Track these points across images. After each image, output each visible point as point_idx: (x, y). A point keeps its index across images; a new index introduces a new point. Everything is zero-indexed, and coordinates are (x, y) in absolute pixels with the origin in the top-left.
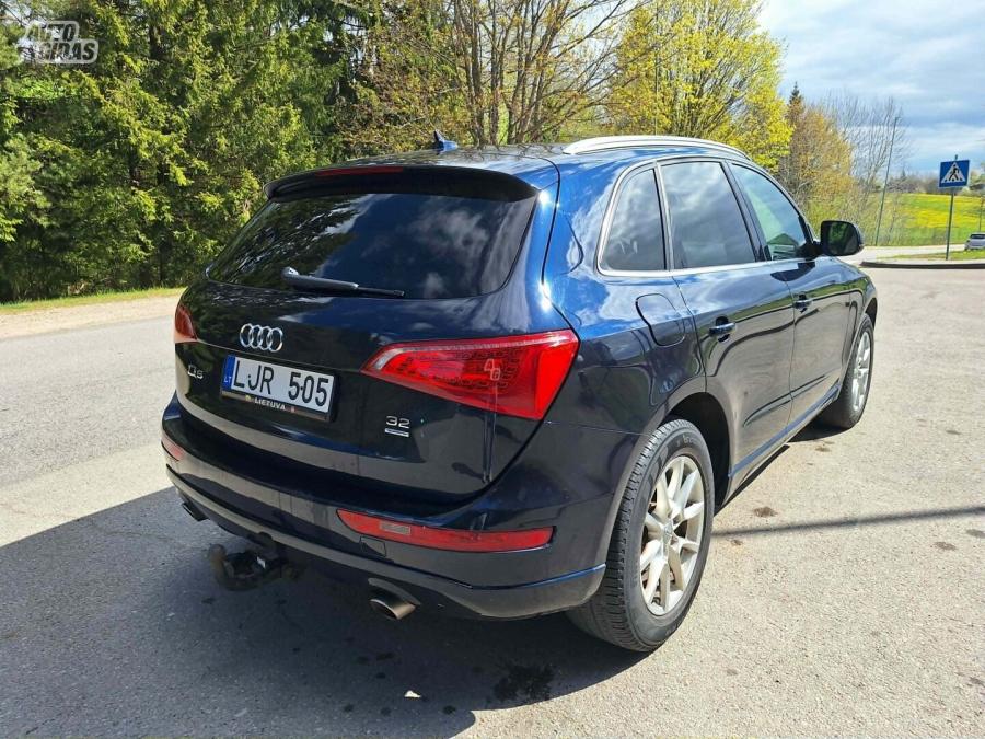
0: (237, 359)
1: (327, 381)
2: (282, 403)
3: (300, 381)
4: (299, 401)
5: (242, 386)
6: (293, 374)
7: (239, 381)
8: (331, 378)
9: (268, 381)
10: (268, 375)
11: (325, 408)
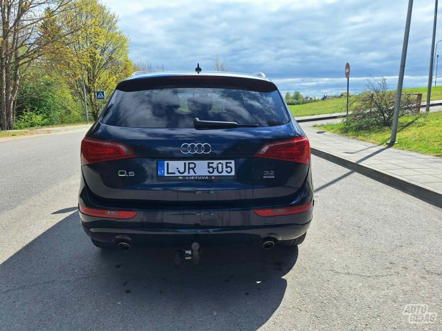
0: (166, 162)
1: (231, 163)
2: (206, 176)
3: (214, 165)
4: (216, 173)
5: (174, 173)
6: (209, 163)
7: (170, 171)
8: (233, 162)
9: (193, 169)
10: (192, 166)
11: (233, 173)
